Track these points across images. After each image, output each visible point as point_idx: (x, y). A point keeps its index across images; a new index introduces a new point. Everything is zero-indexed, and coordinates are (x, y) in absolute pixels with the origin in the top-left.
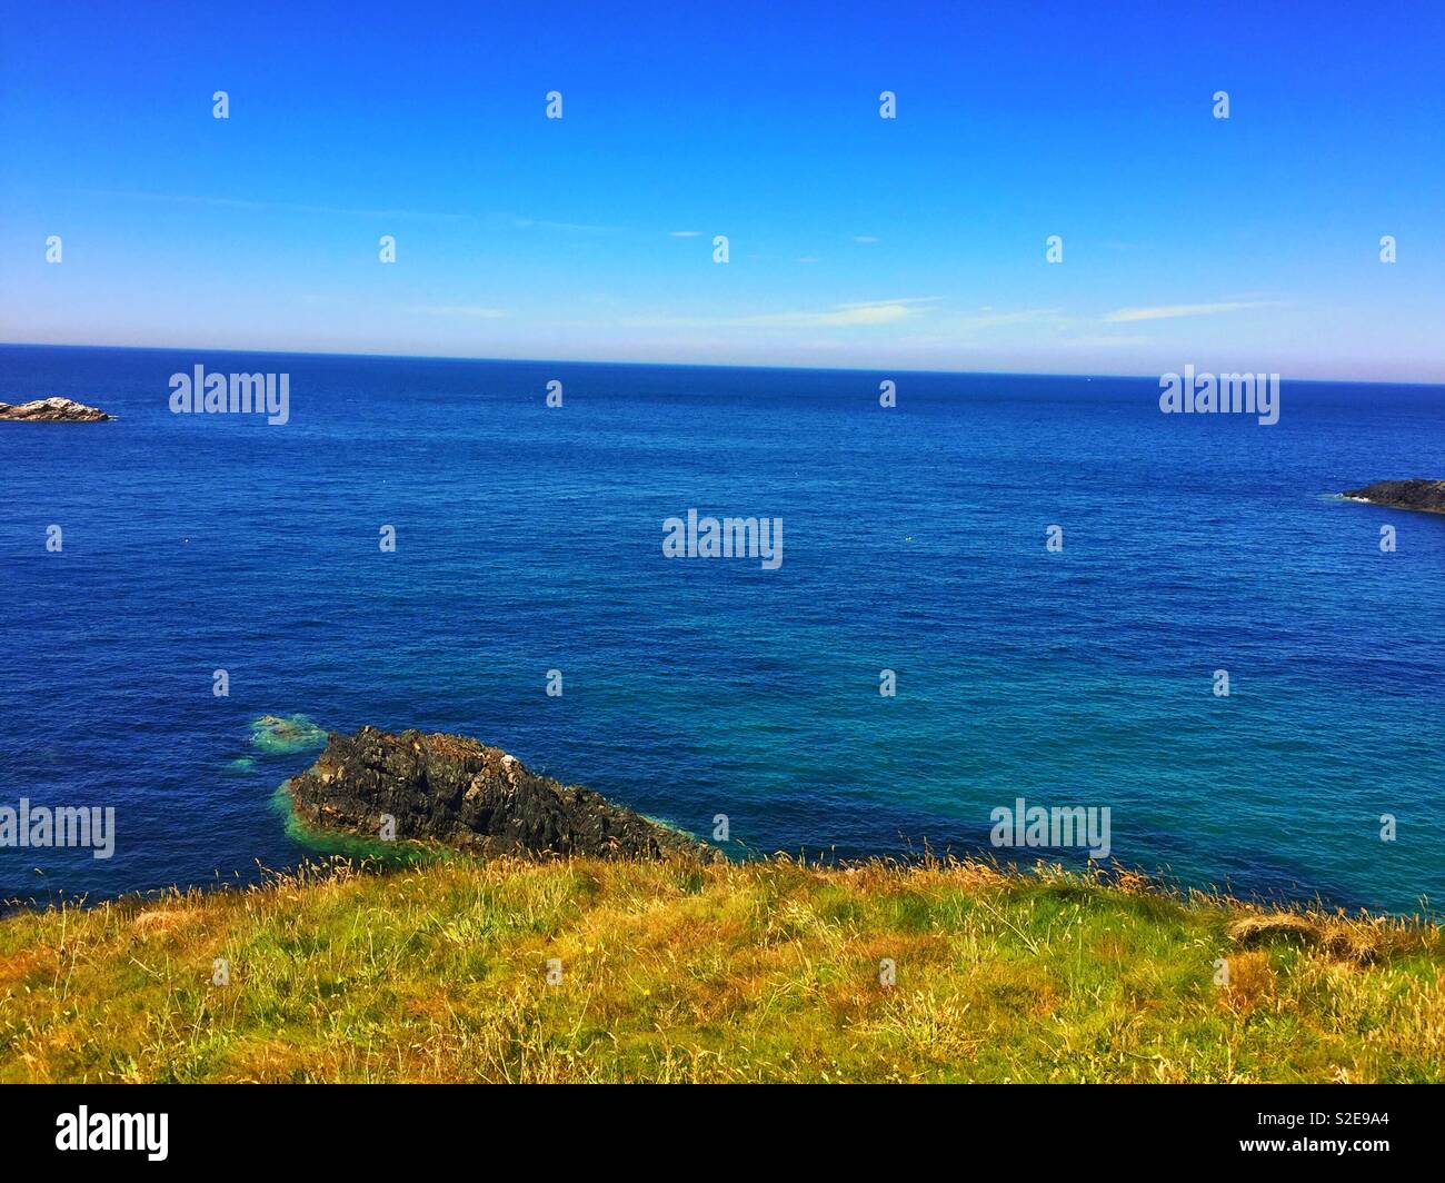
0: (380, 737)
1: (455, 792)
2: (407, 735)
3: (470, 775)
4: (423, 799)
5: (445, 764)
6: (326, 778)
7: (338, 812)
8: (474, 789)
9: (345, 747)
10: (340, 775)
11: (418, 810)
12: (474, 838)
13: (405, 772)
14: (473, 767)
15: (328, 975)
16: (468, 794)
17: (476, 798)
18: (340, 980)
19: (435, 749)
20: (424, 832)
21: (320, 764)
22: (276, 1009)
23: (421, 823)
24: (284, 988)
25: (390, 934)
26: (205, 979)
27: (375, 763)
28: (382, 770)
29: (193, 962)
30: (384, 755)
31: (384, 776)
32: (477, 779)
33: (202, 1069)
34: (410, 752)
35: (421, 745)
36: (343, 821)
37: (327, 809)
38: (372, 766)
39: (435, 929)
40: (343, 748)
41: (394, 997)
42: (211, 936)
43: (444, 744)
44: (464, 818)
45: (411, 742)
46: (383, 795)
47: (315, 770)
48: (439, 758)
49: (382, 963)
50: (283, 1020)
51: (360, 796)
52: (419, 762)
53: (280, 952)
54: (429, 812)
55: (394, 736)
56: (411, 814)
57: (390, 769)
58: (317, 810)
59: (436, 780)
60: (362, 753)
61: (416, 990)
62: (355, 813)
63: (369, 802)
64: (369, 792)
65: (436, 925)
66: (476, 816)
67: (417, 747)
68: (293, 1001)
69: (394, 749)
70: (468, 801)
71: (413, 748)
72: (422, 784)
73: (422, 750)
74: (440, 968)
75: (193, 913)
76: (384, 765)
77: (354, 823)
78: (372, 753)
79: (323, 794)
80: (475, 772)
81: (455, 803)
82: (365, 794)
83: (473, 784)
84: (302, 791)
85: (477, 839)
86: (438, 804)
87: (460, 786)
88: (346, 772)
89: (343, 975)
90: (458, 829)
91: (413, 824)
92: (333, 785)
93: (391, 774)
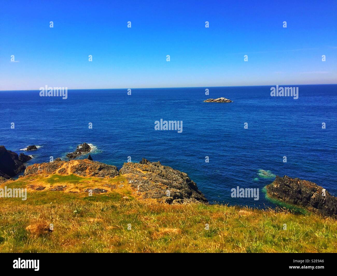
0: (289, 179)
1: (309, 196)
2: (296, 179)
3: (313, 192)
4: (300, 196)
5: (306, 188)
6: (275, 186)
7: (278, 195)
8: (314, 196)
9: (280, 180)
10: (279, 186)
11: (298, 198)
12: (313, 209)
13: (295, 188)
14: (314, 190)
15: (284, 236)
16: (312, 197)
17: (314, 198)
18: (287, 238)
19: (303, 184)
20: (300, 204)
21: (274, 183)
22: (272, 241)
23: (299, 202)
24: (274, 236)
25: (300, 230)
26: (256, 229)
27: (288, 185)
28: (289, 187)
29: (253, 224)
30: (290, 183)
31: (290, 188)
32: (315, 194)
33: (256, 250)
34: (297, 184)
35: (300, 182)
36: (279, 197)
37: (275, 194)
38: (287, 186)
39: (312, 232)
40: (279, 180)
41: (302, 247)
42: (256, 219)
43: (306, 183)
44: (311, 203)
45: (297, 181)
46: (289, 193)
47: (272, 184)
48: (305, 187)
49: (298, 237)
50: (274, 244)
51: (284, 192)
52: (299, 186)
53: (272, 227)
54: (301, 200)
55: (293, 179)
56: (296, 199)
57: (291, 187)
58: (273, 193)
59: (304, 192)
60: (284, 182)
61: (307, 246)
62: (282, 196)
63: (286, 194)
64: (286, 192)
65: (312, 231)
66: (314, 203)
67: (299, 183)
68: (276, 240)
69: (293, 182)
70: (312, 199)
71: (298, 183)
72: (300, 192)
73: (300, 183)
74: (314, 243)
75: (251, 213)
76: (290, 186)
77: (282, 198)
78: (287, 182)
79: (274, 190)
80: (315, 192)
81: (309, 198)
82: (285, 192)
83: (314, 195)
84: (269, 188)
85: (314, 209)
86: (304, 198)
87: (310, 195)
88: (280, 186)
89: (288, 237)
90: (309, 205)
91: (297, 202)
92: (277, 188)
93: (292, 188)
